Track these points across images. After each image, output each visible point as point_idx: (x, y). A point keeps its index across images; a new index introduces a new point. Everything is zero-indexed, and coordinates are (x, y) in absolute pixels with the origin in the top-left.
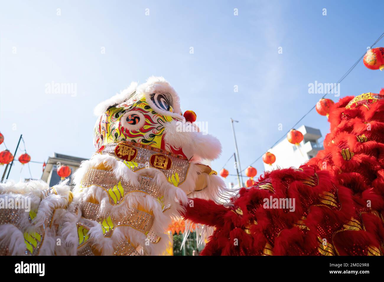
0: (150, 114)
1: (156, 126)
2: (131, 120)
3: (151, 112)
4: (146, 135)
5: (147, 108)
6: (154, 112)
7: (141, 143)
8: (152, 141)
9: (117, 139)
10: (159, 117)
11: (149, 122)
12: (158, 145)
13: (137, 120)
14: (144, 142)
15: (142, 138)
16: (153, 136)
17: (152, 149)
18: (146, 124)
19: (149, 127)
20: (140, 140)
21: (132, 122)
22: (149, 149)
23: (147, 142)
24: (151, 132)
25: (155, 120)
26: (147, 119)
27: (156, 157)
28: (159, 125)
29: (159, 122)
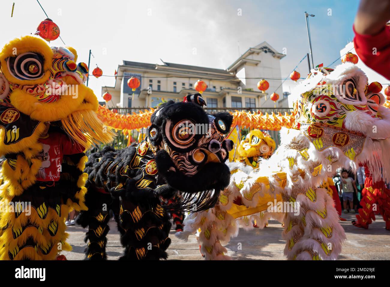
0: (335, 102)
1: (340, 111)
2: (320, 109)
3: (336, 100)
4: (331, 119)
5: (332, 97)
6: (338, 101)
7: (327, 123)
8: (335, 122)
9: (310, 119)
10: (342, 105)
11: (334, 108)
12: (340, 125)
13: (324, 109)
14: (329, 123)
15: (328, 120)
16: (336, 119)
17: (335, 128)
18: (332, 110)
19: (334, 112)
20: (327, 122)
21: (321, 110)
22: (332, 128)
23: (331, 123)
24: (335, 116)
25: (339, 107)
26: (333, 106)
27: (338, 135)
28: (342, 111)
29: (342, 108)
